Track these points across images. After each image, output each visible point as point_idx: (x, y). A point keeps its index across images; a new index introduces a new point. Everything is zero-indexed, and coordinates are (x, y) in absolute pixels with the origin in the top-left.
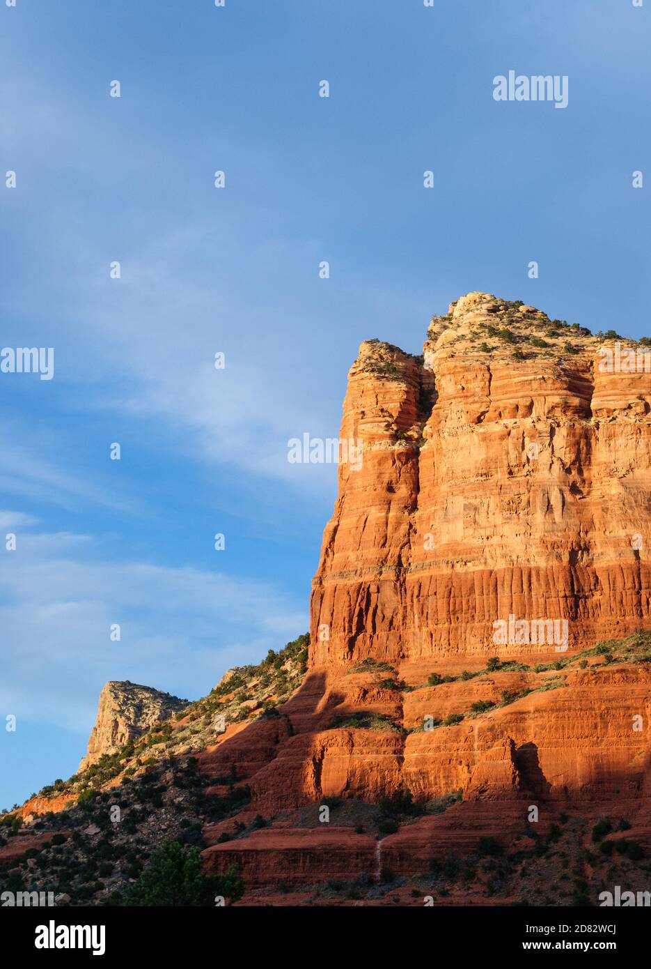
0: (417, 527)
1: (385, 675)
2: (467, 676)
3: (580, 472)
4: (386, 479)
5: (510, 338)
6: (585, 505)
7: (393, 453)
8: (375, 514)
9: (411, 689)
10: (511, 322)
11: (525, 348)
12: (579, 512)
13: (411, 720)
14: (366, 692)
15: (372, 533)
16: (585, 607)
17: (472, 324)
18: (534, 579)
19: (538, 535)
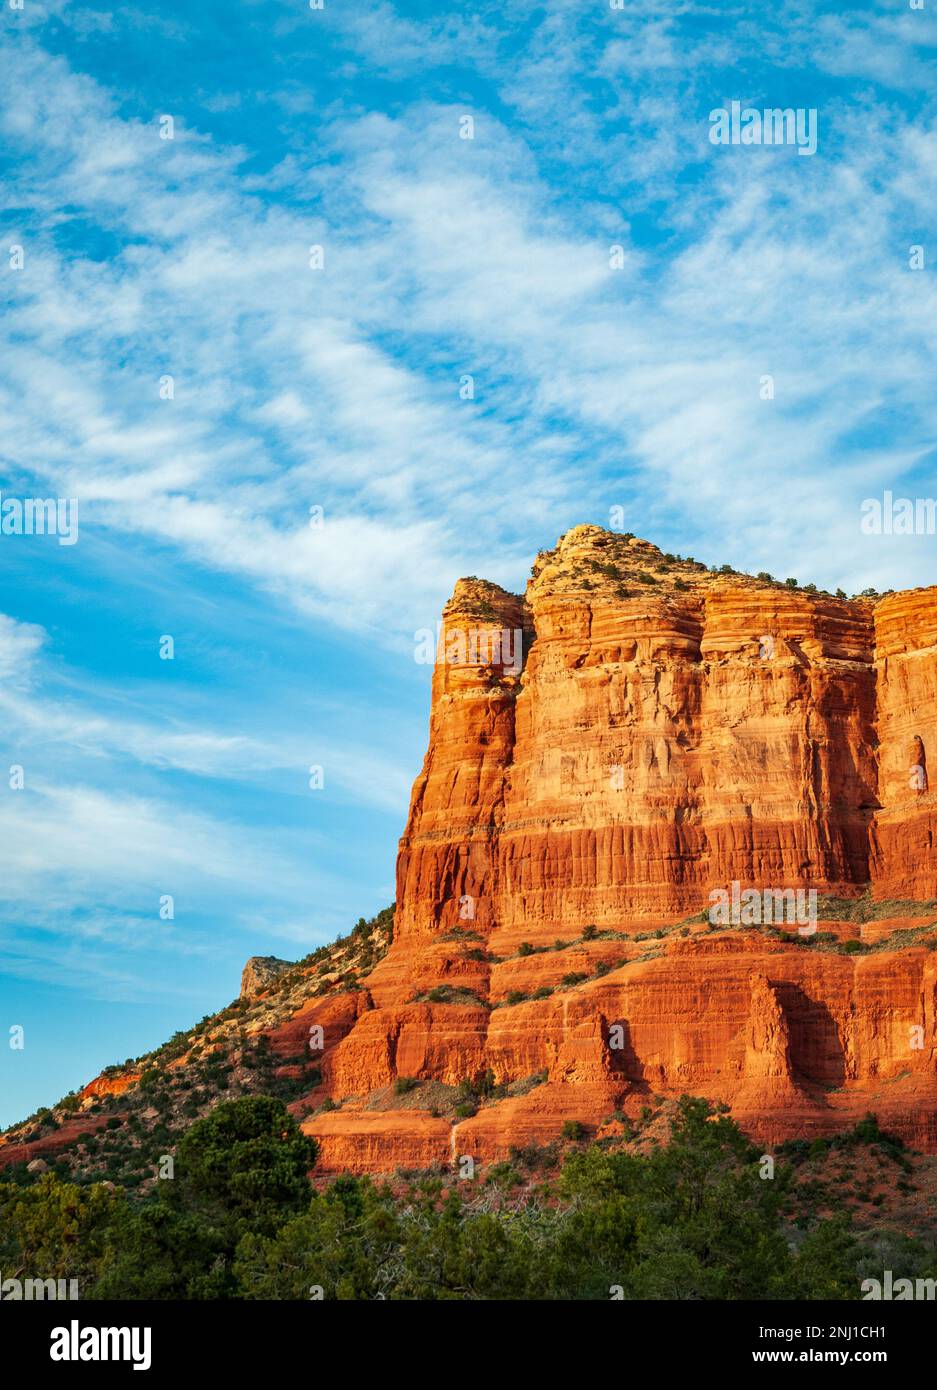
0: (512, 782)
1: (472, 945)
2: (561, 946)
3: (689, 721)
4: (478, 729)
5: (613, 573)
6: (694, 757)
7: (486, 701)
8: (466, 768)
9: (500, 961)
10: (618, 557)
11: (630, 584)
12: (687, 765)
13: (498, 995)
14: (449, 963)
15: (462, 790)
16: (692, 870)
17: (575, 559)
18: (636, 840)
19: (641, 791)
